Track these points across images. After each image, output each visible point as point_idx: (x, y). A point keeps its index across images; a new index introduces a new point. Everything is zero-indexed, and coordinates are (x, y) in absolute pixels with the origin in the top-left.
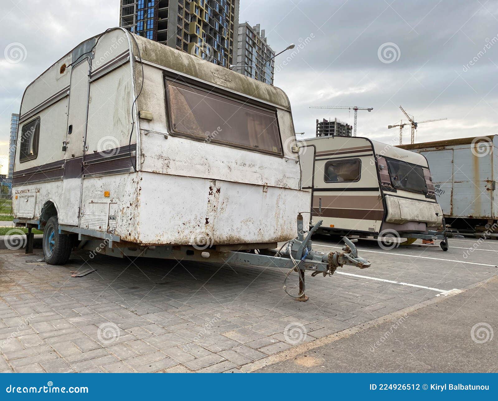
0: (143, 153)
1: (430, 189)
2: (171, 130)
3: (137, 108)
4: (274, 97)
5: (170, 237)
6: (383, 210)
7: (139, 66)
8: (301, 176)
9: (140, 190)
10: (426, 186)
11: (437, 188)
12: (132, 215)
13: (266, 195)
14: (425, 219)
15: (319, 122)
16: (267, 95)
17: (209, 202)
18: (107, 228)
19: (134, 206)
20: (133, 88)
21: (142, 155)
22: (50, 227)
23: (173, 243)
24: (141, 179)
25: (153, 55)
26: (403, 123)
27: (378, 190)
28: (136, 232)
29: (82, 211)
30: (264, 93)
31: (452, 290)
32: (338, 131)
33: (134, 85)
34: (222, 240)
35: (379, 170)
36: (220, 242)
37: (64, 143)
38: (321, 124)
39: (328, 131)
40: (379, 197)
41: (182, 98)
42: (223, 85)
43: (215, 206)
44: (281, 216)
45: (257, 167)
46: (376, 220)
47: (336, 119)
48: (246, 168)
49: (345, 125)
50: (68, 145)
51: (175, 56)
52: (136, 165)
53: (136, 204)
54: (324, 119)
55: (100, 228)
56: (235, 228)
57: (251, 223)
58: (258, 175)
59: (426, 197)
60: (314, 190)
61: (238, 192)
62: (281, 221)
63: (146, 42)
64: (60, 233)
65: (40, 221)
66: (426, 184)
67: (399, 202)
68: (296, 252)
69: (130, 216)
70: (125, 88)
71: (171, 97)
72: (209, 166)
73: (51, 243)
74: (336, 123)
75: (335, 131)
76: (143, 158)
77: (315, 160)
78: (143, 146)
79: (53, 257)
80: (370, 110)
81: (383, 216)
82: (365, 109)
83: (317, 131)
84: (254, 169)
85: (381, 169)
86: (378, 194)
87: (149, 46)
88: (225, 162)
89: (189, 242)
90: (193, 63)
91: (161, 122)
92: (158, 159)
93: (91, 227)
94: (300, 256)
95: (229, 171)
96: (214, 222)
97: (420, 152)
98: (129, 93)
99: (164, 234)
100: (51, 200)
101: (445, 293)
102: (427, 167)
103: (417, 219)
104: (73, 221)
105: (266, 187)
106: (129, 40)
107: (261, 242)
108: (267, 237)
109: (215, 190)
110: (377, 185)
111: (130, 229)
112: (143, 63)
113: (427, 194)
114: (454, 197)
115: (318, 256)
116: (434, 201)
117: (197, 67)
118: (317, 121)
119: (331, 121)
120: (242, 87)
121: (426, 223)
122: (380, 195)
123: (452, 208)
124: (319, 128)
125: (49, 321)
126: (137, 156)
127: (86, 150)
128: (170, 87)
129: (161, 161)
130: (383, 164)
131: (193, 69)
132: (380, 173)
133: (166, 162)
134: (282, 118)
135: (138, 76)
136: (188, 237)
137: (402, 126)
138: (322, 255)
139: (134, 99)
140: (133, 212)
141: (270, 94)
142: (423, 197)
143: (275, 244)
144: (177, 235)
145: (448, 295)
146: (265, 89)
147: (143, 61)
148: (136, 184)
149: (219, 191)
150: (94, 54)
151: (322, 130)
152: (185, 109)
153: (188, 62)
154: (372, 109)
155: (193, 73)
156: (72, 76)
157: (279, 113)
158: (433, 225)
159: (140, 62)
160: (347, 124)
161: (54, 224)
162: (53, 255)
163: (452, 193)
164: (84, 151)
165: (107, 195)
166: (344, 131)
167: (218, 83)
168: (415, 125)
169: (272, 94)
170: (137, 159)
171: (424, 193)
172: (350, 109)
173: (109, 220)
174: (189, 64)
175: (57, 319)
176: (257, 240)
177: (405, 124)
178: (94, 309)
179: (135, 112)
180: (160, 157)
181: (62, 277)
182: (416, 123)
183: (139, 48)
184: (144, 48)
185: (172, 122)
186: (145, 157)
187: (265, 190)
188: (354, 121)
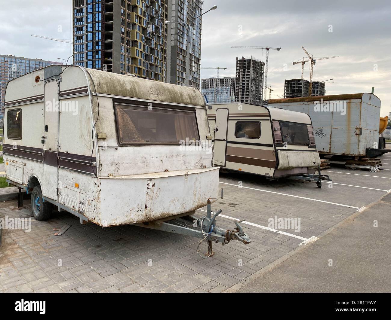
0: (101, 163)
1: (312, 141)
2: (120, 142)
3: (96, 131)
4: (194, 100)
5: (121, 220)
6: (276, 161)
7: (95, 98)
8: (213, 156)
9: (100, 191)
10: (309, 139)
11: (321, 132)
12: (96, 206)
13: (187, 180)
14: (307, 165)
15: (238, 60)
16: (188, 99)
17: (147, 194)
18: (78, 209)
19: (96, 200)
20: (92, 116)
21: (101, 165)
22: (35, 194)
23: (123, 224)
24: (101, 184)
25: (105, 87)
26: (304, 60)
27: (273, 147)
28: (99, 219)
29: (59, 191)
30: (186, 98)
31: (312, 238)
32: (254, 67)
33: (93, 114)
34: (156, 217)
35: (274, 131)
36: (155, 218)
37: (42, 138)
38: (240, 61)
39: (245, 67)
40: (273, 151)
41: (127, 117)
42: (156, 99)
43: (151, 196)
44: (198, 192)
45: (181, 156)
46: (271, 167)
47: (252, 57)
48: (174, 158)
49: (259, 61)
50: (45, 140)
51: (120, 84)
52: (96, 173)
53: (97, 200)
54: (242, 57)
55: (73, 207)
56: (165, 207)
57: (176, 201)
58: (182, 162)
59: (308, 148)
60: (228, 142)
61: (167, 182)
62: (198, 195)
63: (100, 77)
64: (44, 201)
65: (28, 188)
66: (309, 137)
67: (288, 154)
68: (206, 226)
69: (94, 207)
70: (86, 114)
71: (119, 118)
72: (147, 163)
73: (37, 205)
74: (251, 61)
75: (251, 67)
76: (101, 167)
77: (228, 120)
78: (101, 158)
79: (39, 216)
80: (278, 49)
81: (275, 165)
82: (275, 48)
83: (237, 67)
84: (179, 158)
85: (275, 131)
86: (272, 149)
87: (102, 81)
88: (158, 157)
89: (134, 222)
90: (133, 86)
91: (113, 138)
92: (111, 165)
93: (66, 204)
94: (208, 230)
95: (161, 163)
96: (151, 206)
97: (309, 104)
98: (89, 119)
99: (118, 218)
100: (35, 176)
101: (306, 241)
102: (311, 124)
103: (300, 165)
104: (53, 196)
105: (186, 176)
106: (87, 80)
107: (184, 212)
108: (188, 208)
109: (151, 185)
110: (271, 143)
111: (95, 215)
112: (98, 96)
113: (310, 145)
114: (332, 139)
115: (219, 232)
116: (314, 149)
117: (137, 89)
118: (237, 58)
119: (248, 59)
120: (170, 98)
121: (308, 168)
122: (274, 150)
123: (330, 147)
124: (238, 65)
125: (47, 287)
126: (97, 166)
127: (60, 148)
128: (118, 110)
129: (114, 166)
130: (277, 126)
131: (134, 91)
132: (275, 134)
133: (117, 166)
134: (200, 114)
135: (95, 106)
136: (134, 218)
137: (304, 63)
138: (222, 231)
139: (93, 125)
140: (96, 204)
141: (191, 98)
142: (306, 148)
143: (193, 211)
144: (126, 218)
145: (308, 244)
146: (187, 94)
147: (98, 95)
148: (97, 186)
149: (153, 185)
150: (61, 78)
151: (241, 66)
152: (129, 124)
153: (130, 87)
154: (281, 49)
155: (134, 95)
156: (45, 88)
157: (197, 112)
158: (313, 168)
159: (96, 96)
160: (261, 61)
161: (39, 193)
162: (40, 215)
163: (331, 136)
164: (58, 149)
165: (77, 186)
166: (258, 67)
167: (153, 98)
168: (313, 62)
169: (192, 97)
170: (97, 168)
171: (307, 145)
172: (263, 48)
173: (79, 203)
174: (131, 89)
175: (51, 285)
176: (181, 211)
177: (306, 61)
178: (74, 273)
179: (94, 135)
180: (113, 163)
181: (48, 235)
182: (315, 60)
183: (95, 84)
184: (98, 83)
185: (120, 136)
186: (102, 166)
187: (186, 177)
188: (266, 59)
